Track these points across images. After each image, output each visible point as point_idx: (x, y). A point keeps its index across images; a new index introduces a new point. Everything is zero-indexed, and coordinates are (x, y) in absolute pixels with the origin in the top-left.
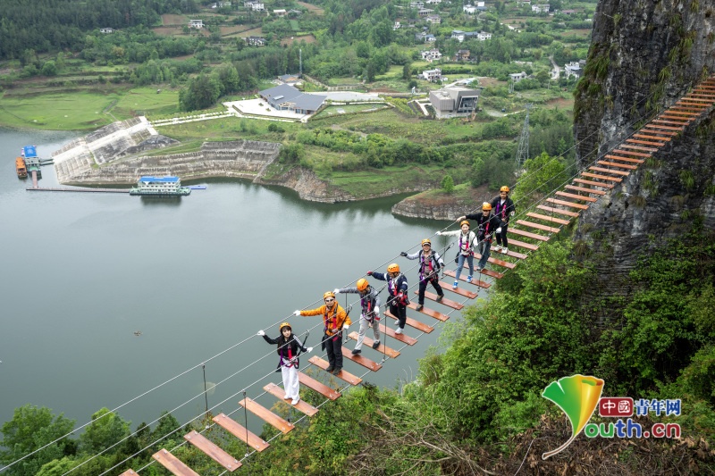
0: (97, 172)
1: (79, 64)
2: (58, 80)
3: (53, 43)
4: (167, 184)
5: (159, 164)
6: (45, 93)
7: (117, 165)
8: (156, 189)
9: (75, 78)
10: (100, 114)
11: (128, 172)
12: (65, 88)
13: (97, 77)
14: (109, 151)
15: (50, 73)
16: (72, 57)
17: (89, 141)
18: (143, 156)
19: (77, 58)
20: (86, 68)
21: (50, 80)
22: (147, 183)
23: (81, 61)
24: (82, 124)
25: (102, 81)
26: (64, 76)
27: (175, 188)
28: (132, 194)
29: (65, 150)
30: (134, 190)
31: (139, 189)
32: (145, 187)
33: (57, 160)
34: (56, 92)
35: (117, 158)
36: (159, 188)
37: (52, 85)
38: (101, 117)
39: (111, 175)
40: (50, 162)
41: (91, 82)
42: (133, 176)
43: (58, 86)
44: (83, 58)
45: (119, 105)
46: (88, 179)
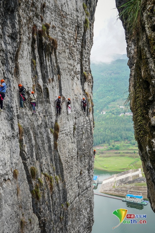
0: (114, 189)
1: (129, 146)
2: (119, 151)
3: (121, 138)
4: (137, 199)
5: (138, 190)
6: (113, 156)
7: (121, 188)
8: (132, 200)
9: (125, 151)
10: (129, 166)
11: (125, 191)
12: (120, 155)
13: (133, 151)
14: (122, 181)
15: (117, 149)
16: (127, 143)
17: (117, 176)
18: (133, 185)
19: (129, 143)
20: (131, 148)
21: (116, 151)
22: (129, 197)
23: (129, 144)
24: (120, 169)
25: (135, 153)
26: (122, 150)
27: (140, 201)
28: (123, 201)
29: (108, 179)
30: (124, 199)
31: (126, 199)
32: (128, 199)
33: (104, 182)
34: (116, 156)
35: (123, 185)
36: (134, 200)
37: (116, 153)
38: (128, 167)
39: (119, 192)
40: (101, 183)
41: (130, 153)
42: (127, 193)
43: (118, 154)
44: (131, 144)
45: (137, 163)
46: (110, 192)
